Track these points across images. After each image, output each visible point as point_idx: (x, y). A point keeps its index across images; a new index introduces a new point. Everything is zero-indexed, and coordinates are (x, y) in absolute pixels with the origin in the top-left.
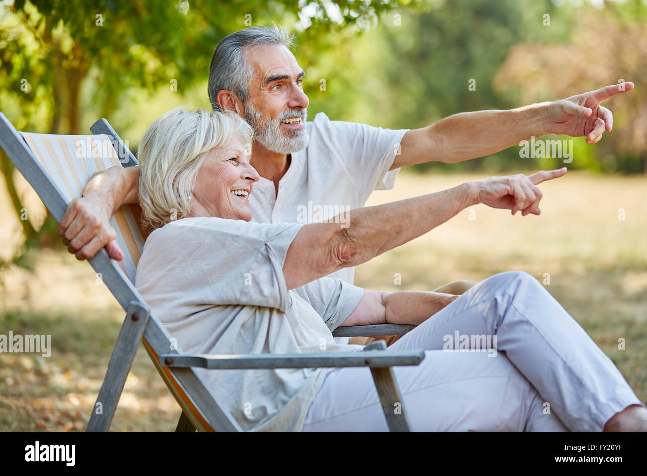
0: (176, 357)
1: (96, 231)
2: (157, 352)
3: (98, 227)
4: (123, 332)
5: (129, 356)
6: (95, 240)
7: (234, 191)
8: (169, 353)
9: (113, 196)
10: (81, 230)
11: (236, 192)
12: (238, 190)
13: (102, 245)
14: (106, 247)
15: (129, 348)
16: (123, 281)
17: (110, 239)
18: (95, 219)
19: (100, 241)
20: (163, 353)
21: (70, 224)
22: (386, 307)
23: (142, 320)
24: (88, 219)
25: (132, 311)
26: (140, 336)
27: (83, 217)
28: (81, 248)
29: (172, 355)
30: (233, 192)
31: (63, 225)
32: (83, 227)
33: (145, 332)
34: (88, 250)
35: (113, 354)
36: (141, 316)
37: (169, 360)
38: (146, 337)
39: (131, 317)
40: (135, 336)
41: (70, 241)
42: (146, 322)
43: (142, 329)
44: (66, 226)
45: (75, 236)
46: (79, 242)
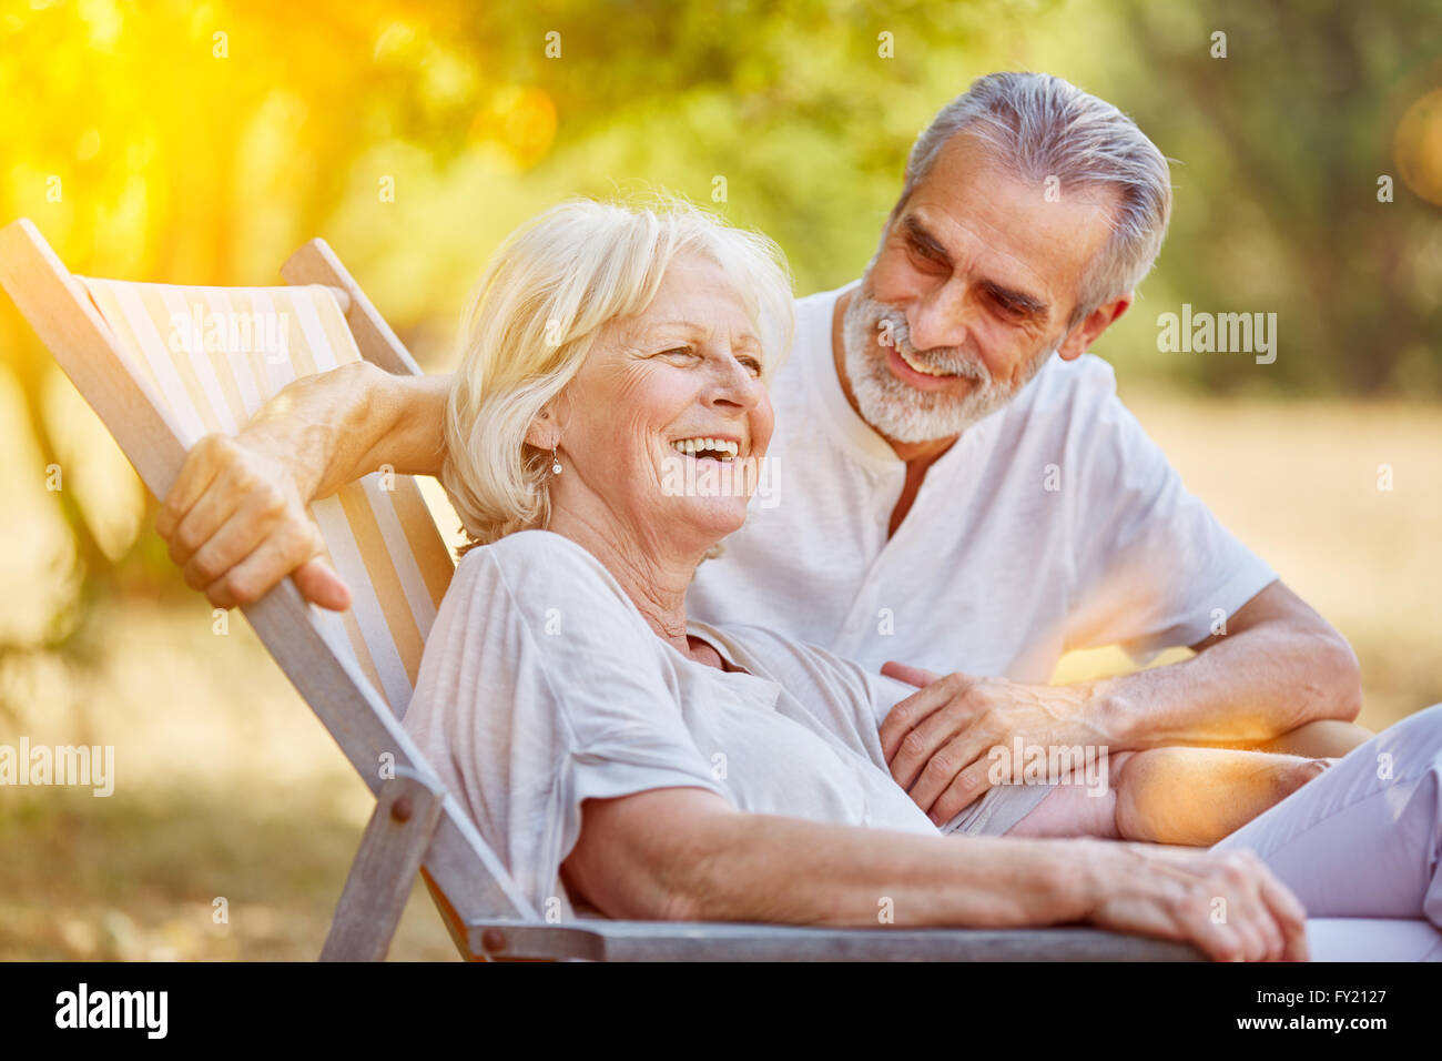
0: (516, 928)
1: (269, 525)
2: (462, 913)
3: (276, 515)
4: (365, 853)
5: (382, 923)
6: (266, 551)
7: (685, 440)
8: (495, 915)
9: (326, 444)
10: (226, 520)
11: (690, 443)
12: (693, 439)
13: (286, 567)
14: (297, 575)
15: (380, 901)
16: (367, 708)
17: (307, 550)
18: (268, 490)
19: (281, 555)
20: (476, 917)
21: (196, 501)
22: (1117, 792)
23: (420, 819)
24: (247, 490)
25: (393, 795)
26: (413, 864)
27: (233, 483)
28: (224, 574)
29: (504, 921)
30: (681, 446)
31: (174, 505)
32: (232, 513)
33: (428, 855)
34: (246, 578)
35: (337, 916)
36: (419, 809)
37: (496, 938)
38: (431, 869)
39: (388, 811)
40: (399, 864)
41: (194, 551)
42: (433, 825)
43: (420, 845)
44: (183, 508)
45: (207, 540)
46: (220, 556)
